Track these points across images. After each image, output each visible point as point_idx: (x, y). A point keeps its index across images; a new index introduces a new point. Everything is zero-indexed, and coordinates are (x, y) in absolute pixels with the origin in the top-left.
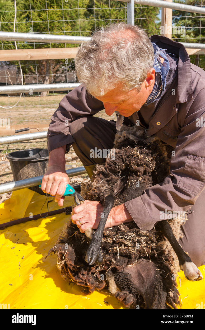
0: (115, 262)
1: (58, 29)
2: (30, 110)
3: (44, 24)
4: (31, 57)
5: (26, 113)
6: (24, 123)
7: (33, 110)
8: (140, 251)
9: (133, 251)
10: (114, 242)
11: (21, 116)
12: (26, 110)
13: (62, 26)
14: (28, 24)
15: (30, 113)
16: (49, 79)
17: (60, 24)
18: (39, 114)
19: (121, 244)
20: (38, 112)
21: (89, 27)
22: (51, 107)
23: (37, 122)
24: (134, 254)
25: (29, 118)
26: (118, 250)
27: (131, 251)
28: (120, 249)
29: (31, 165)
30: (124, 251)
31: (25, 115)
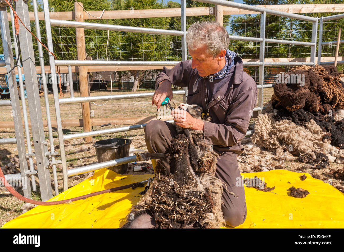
0: (171, 226)
1: (146, 41)
2: (122, 103)
3: (136, 37)
4: (118, 69)
5: (118, 105)
6: (116, 114)
7: (124, 103)
8: (191, 218)
9: (186, 218)
10: (173, 211)
11: (115, 108)
12: (118, 103)
13: (150, 38)
14: (124, 38)
15: (122, 105)
16: (139, 78)
17: (148, 37)
18: (128, 106)
19: (177, 213)
20: (128, 105)
21: (170, 39)
22: (139, 101)
23: (125, 113)
24: (186, 220)
25: (120, 109)
26: (176, 217)
27: (184, 218)
28: (177, 217)
29: (110, 151)
30: (179, 219)
31: (118, 107)
